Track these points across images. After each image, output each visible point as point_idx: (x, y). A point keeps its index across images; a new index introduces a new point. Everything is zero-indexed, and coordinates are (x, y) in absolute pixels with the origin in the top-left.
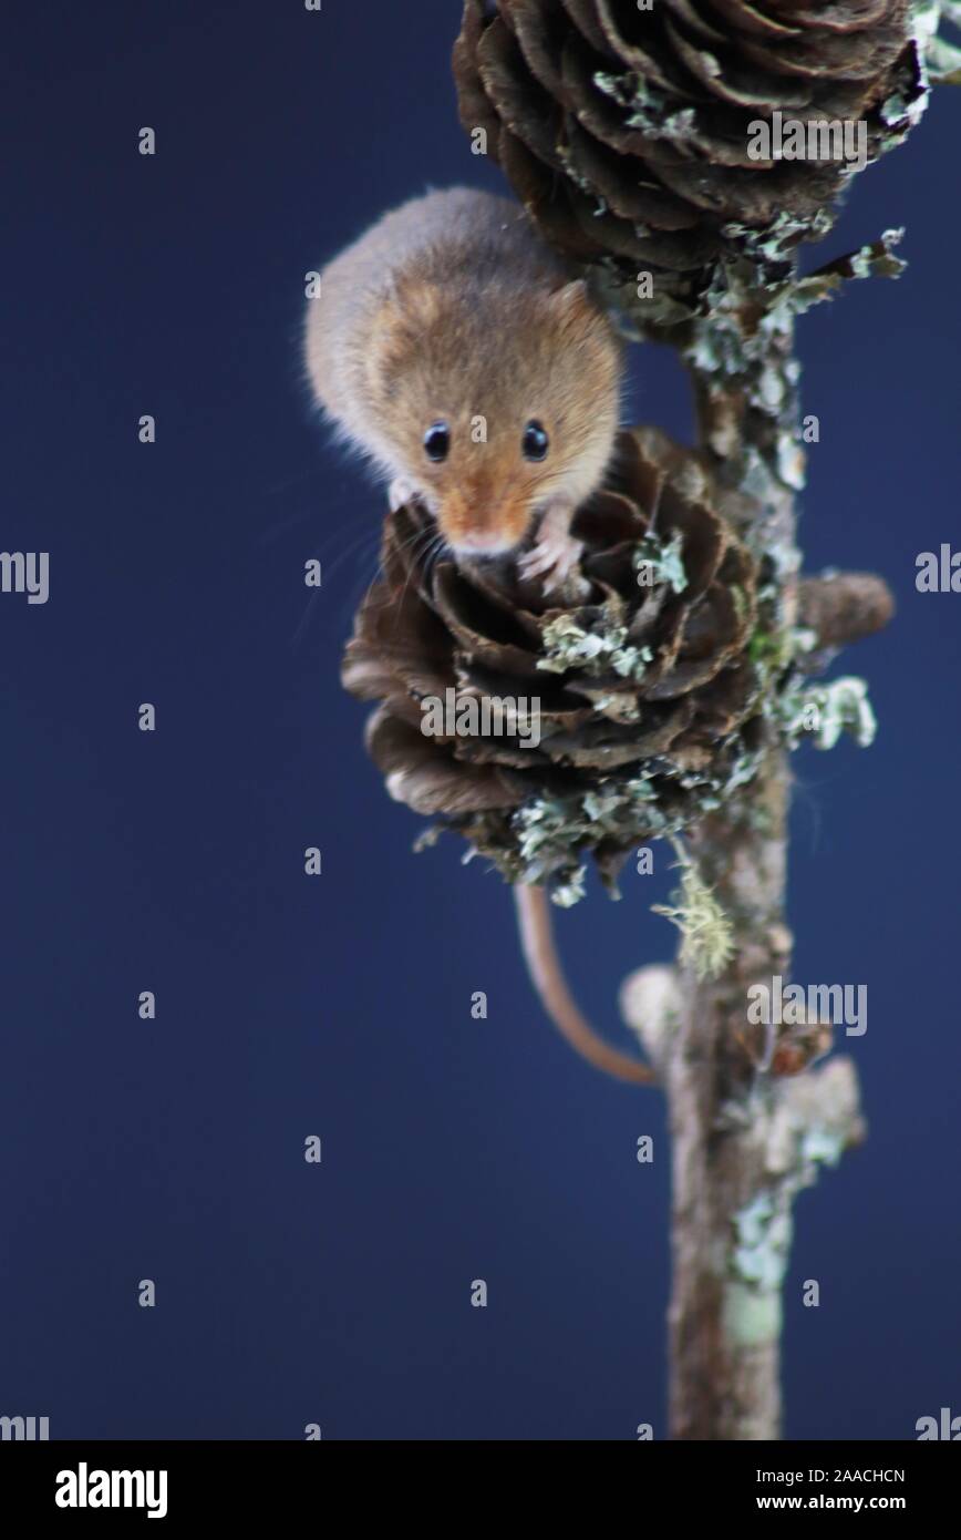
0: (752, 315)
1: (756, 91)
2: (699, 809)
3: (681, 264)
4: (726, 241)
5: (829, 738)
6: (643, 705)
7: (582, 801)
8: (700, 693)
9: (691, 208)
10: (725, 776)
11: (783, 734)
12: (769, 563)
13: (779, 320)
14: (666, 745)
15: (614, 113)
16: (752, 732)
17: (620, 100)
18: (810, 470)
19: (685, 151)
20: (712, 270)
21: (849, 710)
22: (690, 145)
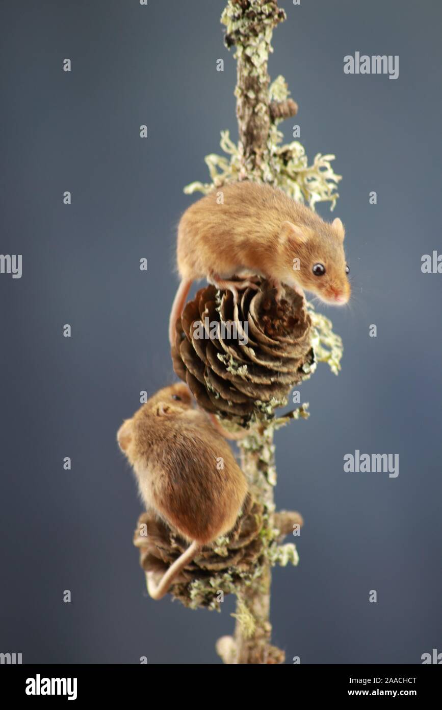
0: (262, 431)
1: (265, 360)
2: (245, 584)
3: (242, 413)
4: (255, 406)
5: (284, 562)
6: (229, 550)
7: (209, 580)
8: (246, 548)
9: (245, 396)
10: (253, 573)
11: (270, 561)
12: (266, 508)
13: (269, 433)
14: (236, 563)
15: (223, 367)
16: (261, 560)
17: (225, 362)
18: (278, 479)
19: (244, 378)
20: (251, 415)
21: (291, 554)
22: (246, 377)
